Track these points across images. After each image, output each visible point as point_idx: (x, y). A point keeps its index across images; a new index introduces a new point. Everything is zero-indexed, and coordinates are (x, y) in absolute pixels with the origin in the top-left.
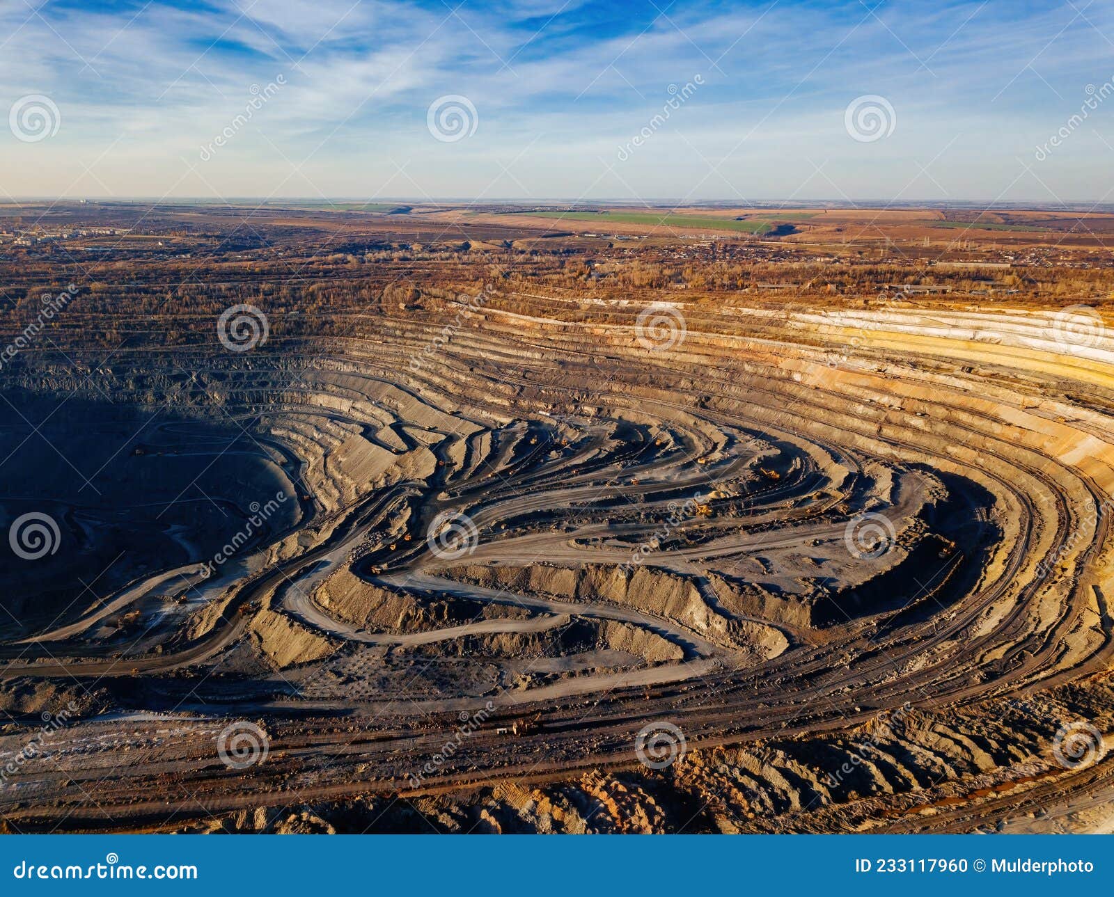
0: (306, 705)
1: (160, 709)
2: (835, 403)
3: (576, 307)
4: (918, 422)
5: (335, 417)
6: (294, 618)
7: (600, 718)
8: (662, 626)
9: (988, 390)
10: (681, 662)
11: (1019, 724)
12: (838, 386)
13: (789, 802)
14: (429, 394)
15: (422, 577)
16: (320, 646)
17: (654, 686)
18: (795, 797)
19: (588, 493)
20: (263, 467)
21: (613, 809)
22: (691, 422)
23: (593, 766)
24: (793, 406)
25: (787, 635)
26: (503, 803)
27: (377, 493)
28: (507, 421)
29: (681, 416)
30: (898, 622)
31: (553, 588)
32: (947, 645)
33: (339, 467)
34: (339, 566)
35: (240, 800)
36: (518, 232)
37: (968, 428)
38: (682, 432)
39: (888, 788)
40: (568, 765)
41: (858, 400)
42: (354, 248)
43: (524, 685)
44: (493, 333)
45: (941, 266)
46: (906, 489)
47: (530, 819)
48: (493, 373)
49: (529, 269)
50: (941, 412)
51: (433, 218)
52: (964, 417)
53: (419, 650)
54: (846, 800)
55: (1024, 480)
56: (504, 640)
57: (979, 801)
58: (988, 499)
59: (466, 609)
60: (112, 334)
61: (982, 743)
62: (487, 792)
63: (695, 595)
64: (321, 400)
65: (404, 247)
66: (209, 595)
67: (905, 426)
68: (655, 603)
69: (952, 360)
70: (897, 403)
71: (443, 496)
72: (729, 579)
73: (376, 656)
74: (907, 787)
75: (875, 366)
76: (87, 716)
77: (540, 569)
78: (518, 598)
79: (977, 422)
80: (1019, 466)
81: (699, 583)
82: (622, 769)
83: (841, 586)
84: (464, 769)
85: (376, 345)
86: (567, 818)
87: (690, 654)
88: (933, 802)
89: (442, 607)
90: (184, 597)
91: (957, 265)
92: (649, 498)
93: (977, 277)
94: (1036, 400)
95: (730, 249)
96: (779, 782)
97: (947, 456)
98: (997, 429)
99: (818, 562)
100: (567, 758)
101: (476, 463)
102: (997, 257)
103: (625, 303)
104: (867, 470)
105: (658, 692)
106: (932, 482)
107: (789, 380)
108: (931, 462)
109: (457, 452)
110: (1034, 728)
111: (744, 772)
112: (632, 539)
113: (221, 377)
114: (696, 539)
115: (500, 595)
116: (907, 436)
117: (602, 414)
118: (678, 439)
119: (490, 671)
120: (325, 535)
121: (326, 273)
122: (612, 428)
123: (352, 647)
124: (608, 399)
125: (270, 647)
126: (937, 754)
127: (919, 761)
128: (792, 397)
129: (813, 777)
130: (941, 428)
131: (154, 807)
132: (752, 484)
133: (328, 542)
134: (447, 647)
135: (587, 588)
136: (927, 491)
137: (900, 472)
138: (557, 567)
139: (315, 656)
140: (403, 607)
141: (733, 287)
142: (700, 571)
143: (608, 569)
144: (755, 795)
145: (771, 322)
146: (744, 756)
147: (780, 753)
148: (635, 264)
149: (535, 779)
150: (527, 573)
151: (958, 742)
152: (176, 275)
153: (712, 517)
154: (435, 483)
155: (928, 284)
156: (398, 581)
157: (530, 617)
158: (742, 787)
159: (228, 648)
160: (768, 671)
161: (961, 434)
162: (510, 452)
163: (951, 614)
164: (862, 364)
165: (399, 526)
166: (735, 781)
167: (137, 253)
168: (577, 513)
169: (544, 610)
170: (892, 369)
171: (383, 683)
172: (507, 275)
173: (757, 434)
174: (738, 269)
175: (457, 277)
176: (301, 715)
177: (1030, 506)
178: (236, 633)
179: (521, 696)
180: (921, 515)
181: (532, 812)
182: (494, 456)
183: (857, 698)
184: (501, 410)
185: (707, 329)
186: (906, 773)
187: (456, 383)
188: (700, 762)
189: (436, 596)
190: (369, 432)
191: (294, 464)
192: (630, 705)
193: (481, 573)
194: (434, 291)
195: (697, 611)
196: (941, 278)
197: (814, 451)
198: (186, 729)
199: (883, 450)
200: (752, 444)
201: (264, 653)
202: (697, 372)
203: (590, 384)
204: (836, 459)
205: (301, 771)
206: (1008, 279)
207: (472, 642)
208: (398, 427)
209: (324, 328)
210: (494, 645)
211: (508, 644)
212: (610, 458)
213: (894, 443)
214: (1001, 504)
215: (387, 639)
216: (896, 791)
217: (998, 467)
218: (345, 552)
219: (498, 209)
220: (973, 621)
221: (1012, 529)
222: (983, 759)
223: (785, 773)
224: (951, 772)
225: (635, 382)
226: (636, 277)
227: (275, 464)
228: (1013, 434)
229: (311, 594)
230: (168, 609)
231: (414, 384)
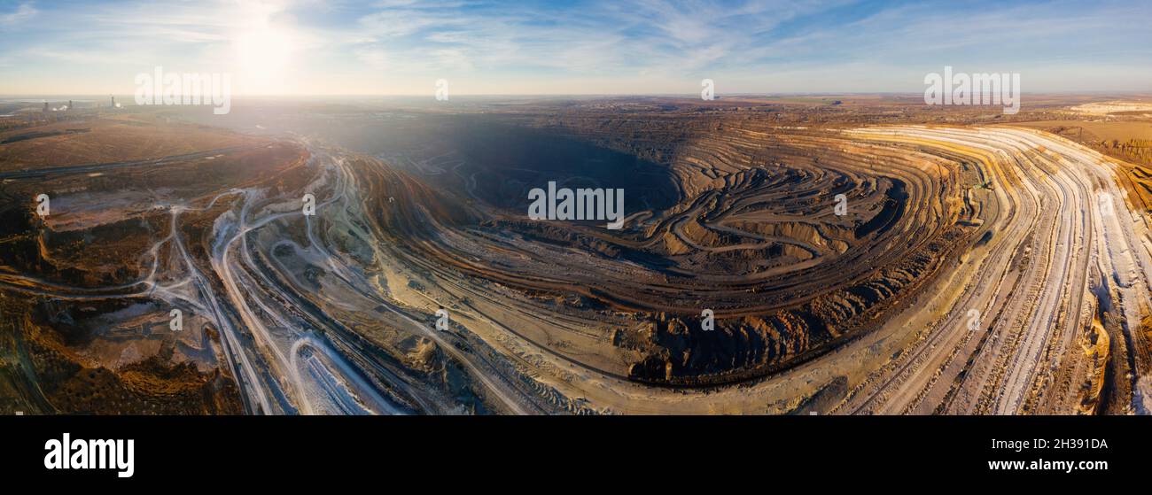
0: (680, 271)
1: (635, 262)
2: (857, 158)
3: (773, 129)
4: (882, 163)
5: (693, 165)
6: (677, 236)
7: (784, 285)
8: (805, 245)
9: (901, 150)
10: (812, 259)
11: (919, 261)
12: (858, 153)
13: (852, 313)
14: (724, 159)
15: (720, 225)
16: (685, 249)
17: (803, 270)
18: (853, 310)
19: (778, 195)
20: (670, 180)
21: (790, 327)
22: (812, 167)
23: (782, 307)
24: (844, 160)
25: (847, 243)
26: (748, 324)
27: (706, 193)
28: (749, 168)
29: (809, 166)
30: (882, 232)
31: (767, 232)
32: (897, 237)
33: (693, 182)
34: (692, 219)
35: (657, 306)
36: (754, 104)
37: (896, 163)
38: (809, 171)
39: (883, 298)
40: (772, 307)
41: (864, 157)
42: (702, 110)
43: (756, 271)
44: (745, 138)
45: (884, 113)
46: (880, 185)
47: (759, 332)
48: (745, 151)
49: (757, 116)
50: (889, 159)
51: (726, 100)
52: (895, 159)
53: (719, 254)
54: (870, 307)
55: (913, 177)
56: (748, 252)
57: (910, 293)
58: (903, 185)
59: (735, 239)
60: (632, 135)
61: (909, 271)
62: (742, 319)
63: (816, 232)
64: (689, 159)
65: (717, 110)
66: (652, 223)
67: (879, 164)
68: (802, 236)
69: (891, 142)
70: (876, 157)
71: (727, 195)
72: (827, 225)
73: (704, 255)
74: (889, 295)
75: (869, 145)
76: (614, 258)
77: (761, 224)
78: (754, 235)
79: (898, 160)
80: (911, 173)
81: (817, 227)
82: (792, 308)
83: (864, 222)
84: (734, 307)
85: (707, 141)
86: (773, 332)
87: (815, 256)
88: (897, 299)
89: (726, 238)
90: (644, 222)
91: (889, 112)
92: (799, 196)
93: (895, 116)
94: (913, 152)
95: (822, 110)
96: (848, 305)
97: (892, 173)
98: (904, 162)
99: (855, 214)
100: (772, 304)
101: (739, 183)
102: (900, 109)
103: (788, 128)
104: (868, 180)
105: (804, 272)
106: (889, 182)
107: (843, 152)
108: (888, 175)
109: (732, 179)
110: (924, 261)
111: (836, 303)
112: (793, 212)
113: (659, 150)
114: (816, 210)
115: (748, 234)
116: (880, 167)
117: (782, 166)
118: (808, 174)
119: (744, 264)
120: (689, 207)
121: (693, 118)
122: (785, 171)
123: (696, 251)
124: (783, 160)
125: (670, 246)
126: (897, 279)
127: (892, 284)
128: (844, 158)
129: (859, 301)
130: (889, 163)
131: (630, 299)
132: (833, 188)
133: (689, 210)
134: (728, 253)
135: (778, 232)
136: (887, 185)
137: (879, 179)
138: (767, 223)
139: (683, 252)
140: (713, 237)
141: (823, 122)
142: (817, 223)
143: (785, 223)
144: (840, 313)
145: (836, 133)
146: (836, 297)
147: (848, 293)
148: (792, 115)
149: (761, 313)
150: (756, 225)
151: (903, 273)
152: (650, 118)
153: (820, 202)
154: (725, 190)
155: (881, 119)
156: (712, 227)
157: (758, 243)
158: (835, 310)
159: (656, 244)
160: (842, 259)
161: (894, 165)
162: (750, 180)
163: (897, 226)
164: (864, 145)
165: (713, 205)
166: (832, 308)
167: (640, 111)
168: (774, 203)
169: (763, 240)
170: (874, 146)
171: (706, 266)
172: (749, 119)
173: (834, 171)
174: (824, 116)
175: (733, 119)
176: (678, 275)
177: (915, 185)
178: (658, 239)
179: (755, 275)
180: (886, 193)
181: (760, 329)
182: (744, 181)
183: (871, 264)
184: (747, 164)
185: (815, 136)
186: (889, 290)
187: (733, 155)
188: (820, 302)
189: (725, 233)
190: (704, 171)
191: (680, 180)
192: (794, 279)
193: (740, 225)
194: (726, 124)
195: (817, 238)
196: (885, 116)
197: (851, 175)
198: (642, 272)
199: (872, 173)
200: (832, 175)
201: (667, 248)
202: (813, 150)
203: (778, 155)
204: (859, 177)
205: (677, 299)
206: (903, 116)
207: (737, 252)
208: (713, 170)
209: (691, 136)
210: (745, 254)
211: (750, 254)
212: (785, 182)
213: (875, 170)
214: (907, 186)
215: (707, 249)
216: (886, 298)
217: (905, 174)
218: (695, 214)
219: (747, 97)
220: (904, 227)
221: (911, 193)
222: (910, 277)
223: (850, 301)
224: (902, 285)
225: (793, 155)
226: (792, 119)
227: (674, 180)
228: (909, 163)
229: (683, 228)
230: (639, 225)
231: (719, 155)
